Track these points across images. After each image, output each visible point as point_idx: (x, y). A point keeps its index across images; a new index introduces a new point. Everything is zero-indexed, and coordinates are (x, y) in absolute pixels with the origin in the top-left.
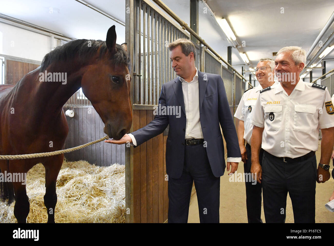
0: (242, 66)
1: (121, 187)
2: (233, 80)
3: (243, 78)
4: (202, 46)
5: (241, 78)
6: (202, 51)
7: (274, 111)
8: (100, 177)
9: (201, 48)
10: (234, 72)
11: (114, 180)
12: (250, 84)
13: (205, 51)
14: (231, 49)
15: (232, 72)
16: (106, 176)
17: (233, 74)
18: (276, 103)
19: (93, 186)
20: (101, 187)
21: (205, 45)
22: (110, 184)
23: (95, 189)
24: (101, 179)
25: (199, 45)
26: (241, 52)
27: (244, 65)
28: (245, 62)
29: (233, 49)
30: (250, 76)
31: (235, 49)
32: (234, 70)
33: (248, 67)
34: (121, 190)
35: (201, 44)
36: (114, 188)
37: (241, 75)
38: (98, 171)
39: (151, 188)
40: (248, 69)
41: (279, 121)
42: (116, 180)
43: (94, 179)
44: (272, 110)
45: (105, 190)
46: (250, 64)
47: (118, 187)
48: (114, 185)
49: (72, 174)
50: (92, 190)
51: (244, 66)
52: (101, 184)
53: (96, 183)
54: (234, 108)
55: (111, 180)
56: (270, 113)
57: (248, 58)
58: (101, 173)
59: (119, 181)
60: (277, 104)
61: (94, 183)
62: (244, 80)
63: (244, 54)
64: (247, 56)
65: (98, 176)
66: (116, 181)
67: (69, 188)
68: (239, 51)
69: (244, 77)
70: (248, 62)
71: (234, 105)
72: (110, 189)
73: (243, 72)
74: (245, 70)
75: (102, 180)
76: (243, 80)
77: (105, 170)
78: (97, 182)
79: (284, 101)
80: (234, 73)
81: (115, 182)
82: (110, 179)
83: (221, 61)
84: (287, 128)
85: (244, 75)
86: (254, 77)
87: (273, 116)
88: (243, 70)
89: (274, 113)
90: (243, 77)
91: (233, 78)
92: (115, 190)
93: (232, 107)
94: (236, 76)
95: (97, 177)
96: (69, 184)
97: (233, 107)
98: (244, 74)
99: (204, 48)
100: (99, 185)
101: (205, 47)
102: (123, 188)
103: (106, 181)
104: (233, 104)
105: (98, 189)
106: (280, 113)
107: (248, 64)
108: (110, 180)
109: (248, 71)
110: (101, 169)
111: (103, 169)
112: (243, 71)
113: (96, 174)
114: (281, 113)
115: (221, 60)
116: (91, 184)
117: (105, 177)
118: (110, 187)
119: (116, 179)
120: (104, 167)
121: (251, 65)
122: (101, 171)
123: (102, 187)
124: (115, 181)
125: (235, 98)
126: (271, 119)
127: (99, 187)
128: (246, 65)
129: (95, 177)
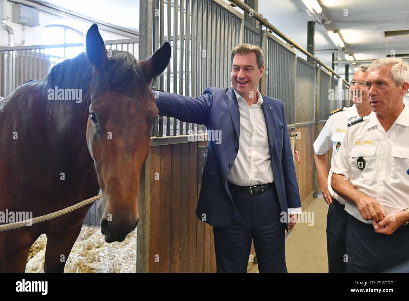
0: (333, 51)
1: (125, 263)
2: (315, 78)
3: (333, 74)
4: (263, 29)
5: (330, 74)
6: (263, 37)
7: (363, 155)
8: (90, 245)
9: (262, 32)
10: (318, 65)
11: (114, 250)
12: (346, 81)
13: (268, 37)
14: (313, 26)
15: (315, 65)
16: (99, 243)
17: (315, 68)
18: (368, 143)
19: (78, 262)
20: (92, 262)
21: (268, 26)
22: (107, 258)
23: (82, 266)
24: (90, 249)
25: (258, 27)
26: (331, 30)
27: (336, 50)
28: (337, 45)
29: (317, 26)
30: (347, 67)
31: (319, 25)
32: (318, 62)
33: (343, 53)
34: (125, 269)
35: (262, 26)
36: (113, 265)
37: (330, 68)
38: (86, 234)
39: (176, 268)
40: (343, 57)
41: (371, 170)
42: (117, 251)
43: (79, 250)
44: (361, 153)
45: (98, 268)
46: (346, 48)
47: (120, 263)
48: (113, 260)
49: (41, 241)
50: (76, 268)
51: (336, 52)
52: (91, 258)
53: (82, 256)
54: (316, 126)
55: (109, 251)
56: (358, 158)
57: (343, 40)
58: (90, 238)
59: (121, 251)
60: (369, 145)
61: (80, 257)
62: (335, 77)
63: (336, 33)
64: (341, 37)
65: (86, 244)
66: (118, 253)
67: (36, 266)
68: (328, 29)
69: (335, 72)
70: (342, 45)
71: (317, 120)
72: (107, 266)
73: (334, 62)
74: (337, 60)
75: (93, 250)
76: (333, 76)
77: (98, 233)
78: (84, 254)
79: (379, 140)
80: (317, 68)
81: (116, 255)
82: (107, 248)
83: (295, 50)
84: (379, 181)
85: (335, 67)
86: (354, 68)
87: (362, 163)
88: (335, 58)
89: (364, 158)
90: (333, 71)
91: (315, 75)
92: (114, 268)
93: (314, 125)
94: (322, 71)
95: (84, 246)
96: (37, 259)
97: (314, 123)
98: (335, 65)
99: (266, 31)
100: (87, 260)
101: (268, 30)
102: (128, 264)
103: (100, 252)
104: (314, 119)
105: (85, 266)
106: (372, 158)
107: (343, 49)
108: (106, 252)
109: (343, 61)
110: (91, 231)
111: (94, 230)
112: (333, 60)
113: (83, 239)
114: (374, 158)
115: (294, 48)
116: (74, 258)
117: (97, 245)
118: (107, 264)
119: (117, 248)
120: (96, 227)
121: (348, 50)
122: (90, 235)
123: (94, 263)
124: (115, 252)
125: (318, 109)
126: (361, 167)
127: (88, 262)
128: (340, 51)
129: (80, 245)
